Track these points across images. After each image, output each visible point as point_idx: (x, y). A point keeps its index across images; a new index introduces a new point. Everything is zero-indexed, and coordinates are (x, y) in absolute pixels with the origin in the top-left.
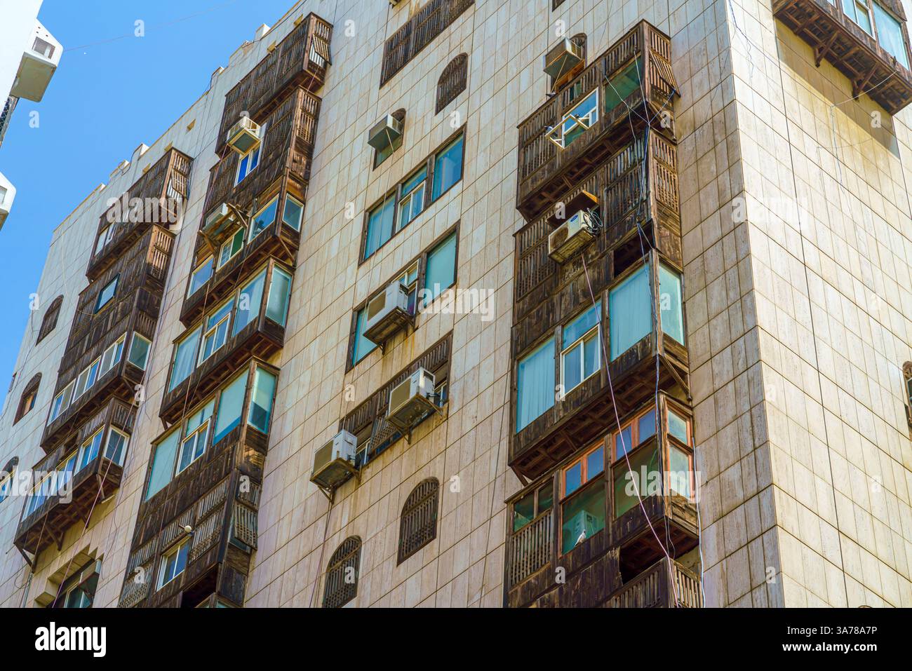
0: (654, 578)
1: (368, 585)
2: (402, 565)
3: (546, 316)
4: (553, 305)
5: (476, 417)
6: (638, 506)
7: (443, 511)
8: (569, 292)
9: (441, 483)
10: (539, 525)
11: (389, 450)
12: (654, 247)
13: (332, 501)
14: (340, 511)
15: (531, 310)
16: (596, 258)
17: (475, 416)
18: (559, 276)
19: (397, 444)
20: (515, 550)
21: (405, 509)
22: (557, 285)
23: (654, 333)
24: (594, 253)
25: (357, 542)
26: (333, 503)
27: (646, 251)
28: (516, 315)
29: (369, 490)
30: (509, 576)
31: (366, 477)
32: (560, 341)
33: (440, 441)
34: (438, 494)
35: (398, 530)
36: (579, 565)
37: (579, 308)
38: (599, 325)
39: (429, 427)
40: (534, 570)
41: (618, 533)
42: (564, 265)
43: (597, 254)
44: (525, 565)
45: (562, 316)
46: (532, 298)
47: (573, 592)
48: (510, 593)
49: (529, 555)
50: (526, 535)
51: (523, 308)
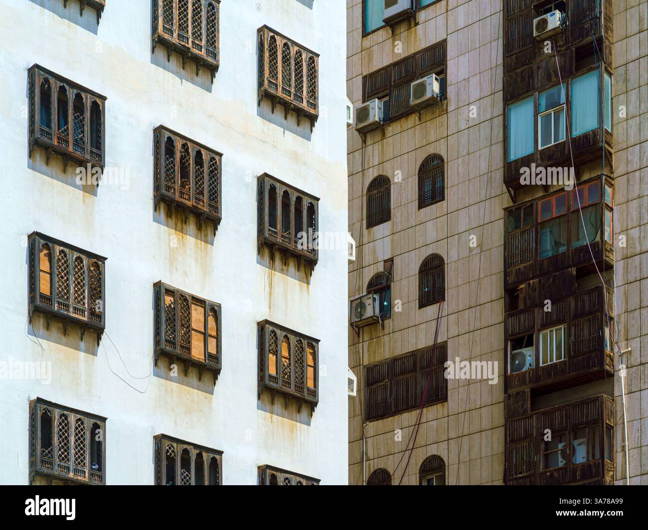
0: (595, 294)
1: (398, 215)
2: (422, 210)
3: (528, 80)
4: (532, 72)
5: (468, 121)
6: (587, 245)
7: (449, 183)
8: (544, 66)
9: (446, 161)
10: (525, 234)
11: (404, 119)
12: (603, 60)
13: (364, 141)
14: (371, 152)
15: (516, 69)
16: (563, 49)
17: (467, 119)
18: (537, 50)
19: (410, 116)
20: (510, 243)
21: (420, 170)
22: (535, 57)
23: (601, 129)
24: (561, 43)
25: (387, 181)
26: (365, 144)
27: (598, 61)
28: (506, 67)
29: (392, 144)
30: (507, 260)
31: (389, 133)
32: (537, 105)
33: (442, 128)
34: (444, 168)
35: (417, 184)
36: (551, 269)
37: (551, 84)
38: (565, 105)
39: (433, 113)
40: (522, 262)
41: (575, 258)
42: (540, 42)
43: (564, 45)
44: (517, 256)
45: (539, 85)
46: (517, 58)
47: (547, 285)
48: (508, 270)
49: (519, 250)
50: (517, 237)
51: (511, 64)
